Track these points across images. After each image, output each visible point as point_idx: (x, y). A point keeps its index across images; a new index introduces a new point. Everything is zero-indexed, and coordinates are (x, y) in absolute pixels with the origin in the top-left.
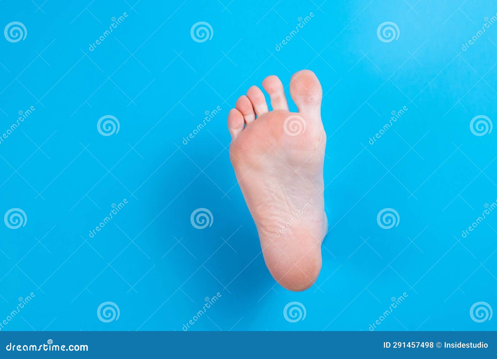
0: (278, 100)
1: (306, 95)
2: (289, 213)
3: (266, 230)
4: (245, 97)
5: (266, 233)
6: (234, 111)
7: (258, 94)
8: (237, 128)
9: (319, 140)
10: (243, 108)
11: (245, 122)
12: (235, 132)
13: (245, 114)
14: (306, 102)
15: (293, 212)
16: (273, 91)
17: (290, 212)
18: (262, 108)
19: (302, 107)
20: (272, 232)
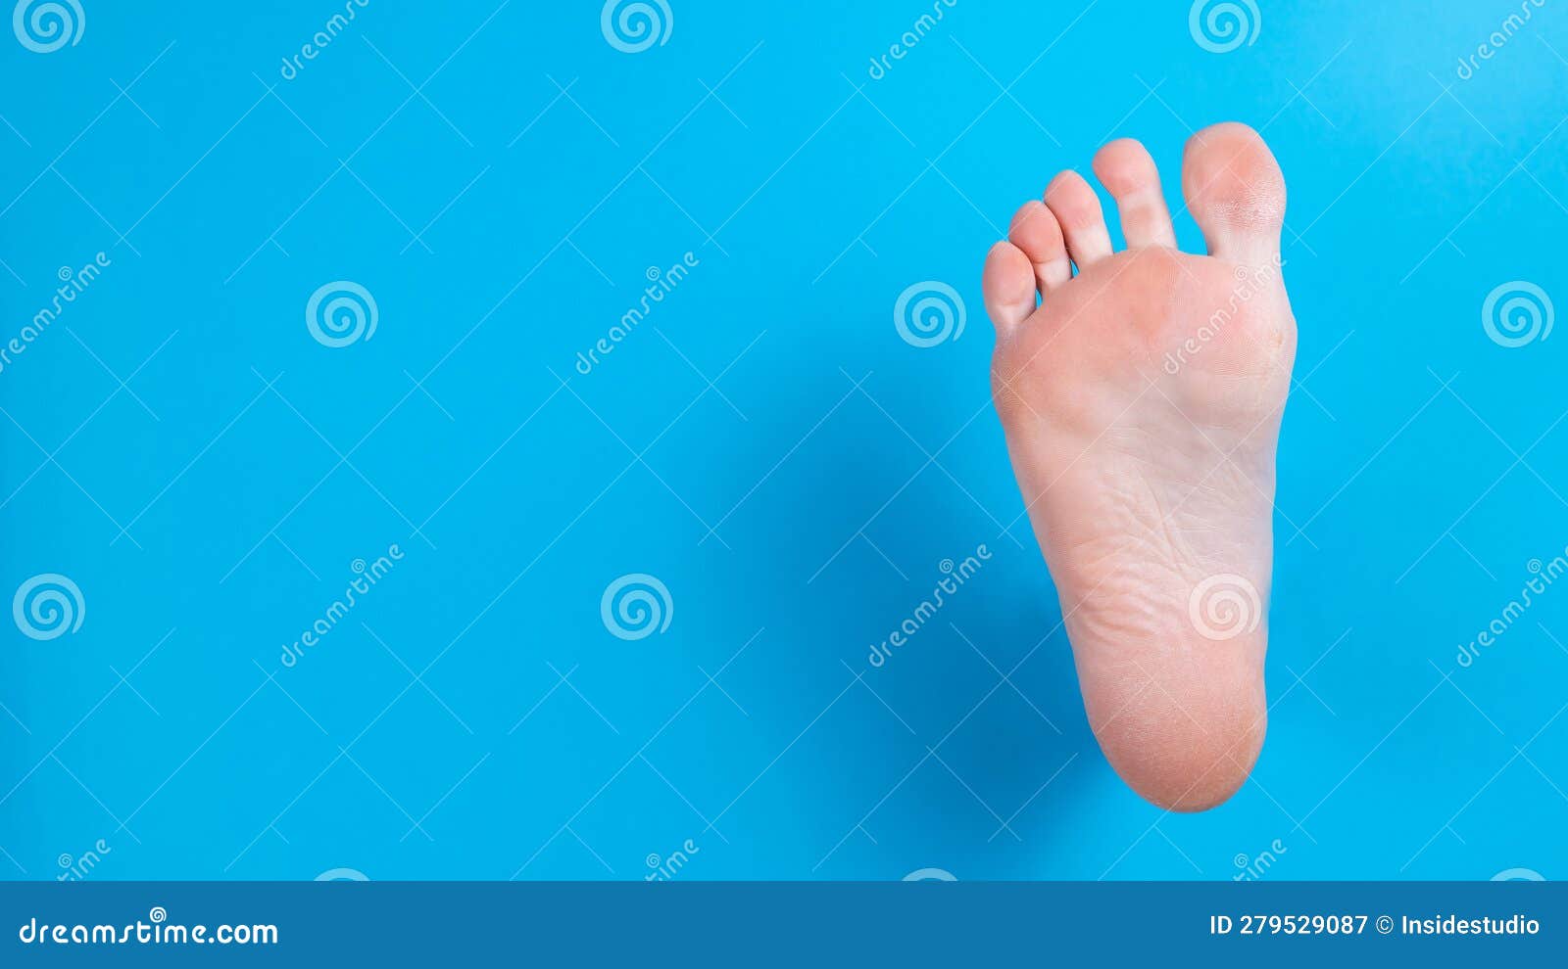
0: (1145, 213)
1: (1237, 199)
2: (1172, 569)
3: (1099, 621)
4: (1038, 205)
5: (1100, 630)
6: (1005, 249)
7: (1083, 196)
8: (1015, 302)
9: (1280, 342)
10: (1034, 241)
11: (1039, 284)
12: (1010, 315)
13: (1040, 257)
14: (1238, 221)
15: (1184, 566)
16: (1128, 188)
17: (1174, 566)
18: (1095, 242)
19: (1225, 237)
20: (1119, 628)
